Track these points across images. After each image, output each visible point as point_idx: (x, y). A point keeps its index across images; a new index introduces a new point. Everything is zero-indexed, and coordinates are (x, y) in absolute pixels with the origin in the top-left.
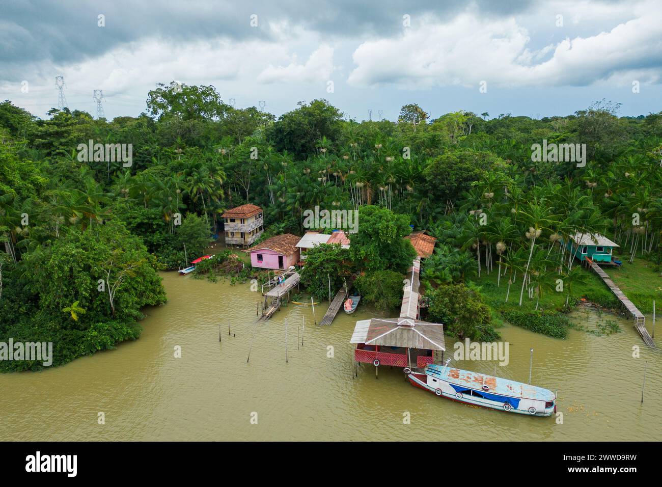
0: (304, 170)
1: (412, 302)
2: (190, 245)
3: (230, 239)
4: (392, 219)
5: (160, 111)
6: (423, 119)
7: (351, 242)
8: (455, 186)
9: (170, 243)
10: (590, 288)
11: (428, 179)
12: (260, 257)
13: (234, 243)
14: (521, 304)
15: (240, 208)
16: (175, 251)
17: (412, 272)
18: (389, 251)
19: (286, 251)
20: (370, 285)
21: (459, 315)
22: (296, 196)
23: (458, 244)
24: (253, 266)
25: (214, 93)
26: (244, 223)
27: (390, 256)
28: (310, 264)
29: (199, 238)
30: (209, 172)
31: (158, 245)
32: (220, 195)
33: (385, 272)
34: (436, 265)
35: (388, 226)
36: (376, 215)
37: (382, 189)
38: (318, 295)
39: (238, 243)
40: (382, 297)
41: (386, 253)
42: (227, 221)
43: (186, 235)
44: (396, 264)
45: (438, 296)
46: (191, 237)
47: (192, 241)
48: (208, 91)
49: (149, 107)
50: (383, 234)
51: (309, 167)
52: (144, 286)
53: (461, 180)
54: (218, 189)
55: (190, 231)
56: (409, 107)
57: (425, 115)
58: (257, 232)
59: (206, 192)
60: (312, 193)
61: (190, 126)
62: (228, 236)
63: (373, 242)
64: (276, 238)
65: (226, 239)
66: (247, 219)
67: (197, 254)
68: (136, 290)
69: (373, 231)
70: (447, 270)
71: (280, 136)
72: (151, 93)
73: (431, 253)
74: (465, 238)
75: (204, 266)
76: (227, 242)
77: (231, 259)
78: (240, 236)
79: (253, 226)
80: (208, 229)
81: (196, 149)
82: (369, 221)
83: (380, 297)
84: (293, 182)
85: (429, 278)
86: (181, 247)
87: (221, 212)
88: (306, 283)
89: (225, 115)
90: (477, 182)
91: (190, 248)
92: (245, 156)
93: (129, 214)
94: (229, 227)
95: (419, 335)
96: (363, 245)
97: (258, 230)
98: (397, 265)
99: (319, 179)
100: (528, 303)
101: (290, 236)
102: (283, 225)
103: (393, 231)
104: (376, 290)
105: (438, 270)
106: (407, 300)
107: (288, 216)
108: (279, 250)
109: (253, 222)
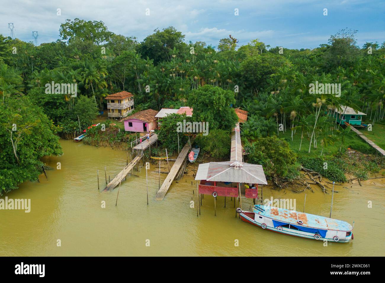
0: (161, 69)
1: (238, 150)
2: (83, 117)
3: (111, 114)
4: (223, 93)
5: (69, 37)
6: (235, 42)
7: (193, 110)
8: (260, 78)
9: (69, 116)
10: (352, 141)
11: (242, 73)
12: (131, 125)
13: (114, 116)
14: (309, 152)
15: (118, 93)
16: (72, 121)
17: (235, 131)
18: (220, 116)
19: (148, 119)
20: (207, 140)
21: (274, 158)
22: (155, 86)
23: (263, 114)
24: (126, 130)
25: (103, 26)
26: (120, 103)
27: (220, 120)
28: (165, 127)
29: (88, 112)
30: (96, 69)
31: (61, 117)
32: (104, 85)
33: (217, 131)
34: (251, 127)
35: (219, 98)
36: (211, 90)
37: (212, 81)
38: (171, 148)
39: (116, 116)
40: (215, 148)
41: (218, 118)
42: (109, 102)
43: (80, 110)
44: (224, 126)
45: (257, 145)
46: (83, 111)
47: (84, 114)
48: (99, 25)
49: (61, 35)
50: (216, 103)
51: (164, 67)
52: (42, 142)
53: (264, 74)
54: (102, 81)
55: (82, 107)
56: (224, 40)
57: (235, 40)
58: (129, 110)
59: (94, 82)
60: (166, 84)
61: (87, 45)
62: (110, 112)
63: (209, 110)
64: (142, 112)
65: (109, 114)
66: (122, 100)
67: (88, 123)
68: (36, 145)
69: (209, 102)
70: (258, 131)
71: (145, 51)
72: (62, 26)
73: (246, 120)
74: (269, 110)
75: (91, 131)
76: (109, 116)
77: (111, 126)
78: (118, 112)
79: (127, 106)
80: (96, 106)
81: (88, 55)
82: (206, 95)
83: (214, 148)
84: (153, 77)
85: (246, 136)
86: (76, 118)
87: (104, 96)
88: (162, 141)
89: (110, 39)
90: (274, 74)
91: (82, 118)
92: (121, 60)
93: (40, 96)
94: (110, 106)
95: (246, 173)
96: (202, 111)
97: (130, 108)
98: (226, 126)
99: (171, 75)
100: (314, 151)
101: (151, 111)
102: (147, 105)
103: (223, 101)
104: (211, 143)
105: (252, 130)
106: (234, 149)
107: (150, 99)
108: (143, 119)
109: (127, 103)
